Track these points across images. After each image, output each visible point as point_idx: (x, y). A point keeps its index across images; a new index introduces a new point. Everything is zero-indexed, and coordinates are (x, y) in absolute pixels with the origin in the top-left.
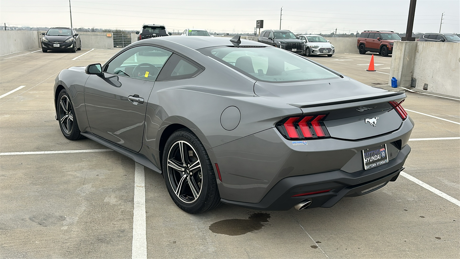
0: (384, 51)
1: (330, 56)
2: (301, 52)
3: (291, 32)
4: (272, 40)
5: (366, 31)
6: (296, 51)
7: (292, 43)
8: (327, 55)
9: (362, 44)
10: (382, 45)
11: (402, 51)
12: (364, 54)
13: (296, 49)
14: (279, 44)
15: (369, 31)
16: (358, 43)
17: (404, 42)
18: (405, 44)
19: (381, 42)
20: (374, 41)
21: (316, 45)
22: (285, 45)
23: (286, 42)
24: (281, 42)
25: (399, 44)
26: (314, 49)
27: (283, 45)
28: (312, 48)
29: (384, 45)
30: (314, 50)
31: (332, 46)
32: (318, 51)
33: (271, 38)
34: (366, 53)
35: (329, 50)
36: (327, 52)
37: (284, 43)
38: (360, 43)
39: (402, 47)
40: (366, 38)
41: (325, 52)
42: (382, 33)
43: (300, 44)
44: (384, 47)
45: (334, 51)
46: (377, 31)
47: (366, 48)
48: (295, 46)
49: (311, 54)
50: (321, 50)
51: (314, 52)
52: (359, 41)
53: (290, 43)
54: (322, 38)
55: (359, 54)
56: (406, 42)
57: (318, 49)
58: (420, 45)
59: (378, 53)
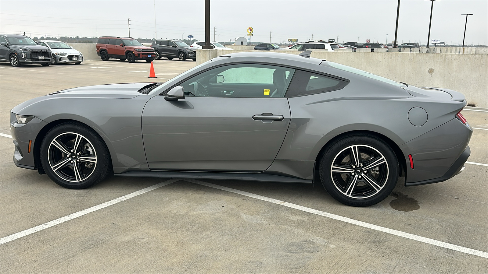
0: (130, 57)
1: (78, 63)
2: (49, 60)
3: (28, 37)
4: (6, 46)
5: (104, 37)
6: (44, 59)
7: (38, 50)
8: (74, 63)
9: (102, 50)
10: (127, 52)
11: (207, 58)
12: (107, 60)
13: (43, 57)
14: (21, 51)
15: (108, 37)
16: (98, 49)
17: (208, 50)
18: (208, 52)
19: (125, 48)
20: (116, 47)
21: (62, 52)
22: (29, 52)
23: (30, 49)
24: (22, 49)
25: (202, 52)
26: (61, 56)
27: (26, 53)
28: (58, 55)
29: (128, 52)
30: (61, 58)
31: (80, 53)
32: (67, 58)
33: (5, 44)
34: (109, 59)
35: (78, 56)
36: (76, 59)
37: (27, 50)
38: (101, 49)
39: (206, 54)
40: (106, 44)
41: (75, 60)
42: (123, 39)
43: (46, 51)
44: (130, 53)
45: (83, 58)
46: (118, 37)
47: (109, 54)
48: (41, 53)
49: (58, 62)
50: (70, 57)
51: (61, 60)
52: (98, 47)
53: (35, 50)
54: (63, 44)
55: (101, 60)
56: (209, 50)
57: (66, 56)
58: (220, 53)
59: (119, 60)
